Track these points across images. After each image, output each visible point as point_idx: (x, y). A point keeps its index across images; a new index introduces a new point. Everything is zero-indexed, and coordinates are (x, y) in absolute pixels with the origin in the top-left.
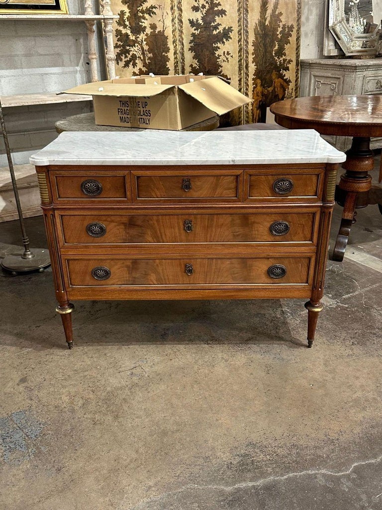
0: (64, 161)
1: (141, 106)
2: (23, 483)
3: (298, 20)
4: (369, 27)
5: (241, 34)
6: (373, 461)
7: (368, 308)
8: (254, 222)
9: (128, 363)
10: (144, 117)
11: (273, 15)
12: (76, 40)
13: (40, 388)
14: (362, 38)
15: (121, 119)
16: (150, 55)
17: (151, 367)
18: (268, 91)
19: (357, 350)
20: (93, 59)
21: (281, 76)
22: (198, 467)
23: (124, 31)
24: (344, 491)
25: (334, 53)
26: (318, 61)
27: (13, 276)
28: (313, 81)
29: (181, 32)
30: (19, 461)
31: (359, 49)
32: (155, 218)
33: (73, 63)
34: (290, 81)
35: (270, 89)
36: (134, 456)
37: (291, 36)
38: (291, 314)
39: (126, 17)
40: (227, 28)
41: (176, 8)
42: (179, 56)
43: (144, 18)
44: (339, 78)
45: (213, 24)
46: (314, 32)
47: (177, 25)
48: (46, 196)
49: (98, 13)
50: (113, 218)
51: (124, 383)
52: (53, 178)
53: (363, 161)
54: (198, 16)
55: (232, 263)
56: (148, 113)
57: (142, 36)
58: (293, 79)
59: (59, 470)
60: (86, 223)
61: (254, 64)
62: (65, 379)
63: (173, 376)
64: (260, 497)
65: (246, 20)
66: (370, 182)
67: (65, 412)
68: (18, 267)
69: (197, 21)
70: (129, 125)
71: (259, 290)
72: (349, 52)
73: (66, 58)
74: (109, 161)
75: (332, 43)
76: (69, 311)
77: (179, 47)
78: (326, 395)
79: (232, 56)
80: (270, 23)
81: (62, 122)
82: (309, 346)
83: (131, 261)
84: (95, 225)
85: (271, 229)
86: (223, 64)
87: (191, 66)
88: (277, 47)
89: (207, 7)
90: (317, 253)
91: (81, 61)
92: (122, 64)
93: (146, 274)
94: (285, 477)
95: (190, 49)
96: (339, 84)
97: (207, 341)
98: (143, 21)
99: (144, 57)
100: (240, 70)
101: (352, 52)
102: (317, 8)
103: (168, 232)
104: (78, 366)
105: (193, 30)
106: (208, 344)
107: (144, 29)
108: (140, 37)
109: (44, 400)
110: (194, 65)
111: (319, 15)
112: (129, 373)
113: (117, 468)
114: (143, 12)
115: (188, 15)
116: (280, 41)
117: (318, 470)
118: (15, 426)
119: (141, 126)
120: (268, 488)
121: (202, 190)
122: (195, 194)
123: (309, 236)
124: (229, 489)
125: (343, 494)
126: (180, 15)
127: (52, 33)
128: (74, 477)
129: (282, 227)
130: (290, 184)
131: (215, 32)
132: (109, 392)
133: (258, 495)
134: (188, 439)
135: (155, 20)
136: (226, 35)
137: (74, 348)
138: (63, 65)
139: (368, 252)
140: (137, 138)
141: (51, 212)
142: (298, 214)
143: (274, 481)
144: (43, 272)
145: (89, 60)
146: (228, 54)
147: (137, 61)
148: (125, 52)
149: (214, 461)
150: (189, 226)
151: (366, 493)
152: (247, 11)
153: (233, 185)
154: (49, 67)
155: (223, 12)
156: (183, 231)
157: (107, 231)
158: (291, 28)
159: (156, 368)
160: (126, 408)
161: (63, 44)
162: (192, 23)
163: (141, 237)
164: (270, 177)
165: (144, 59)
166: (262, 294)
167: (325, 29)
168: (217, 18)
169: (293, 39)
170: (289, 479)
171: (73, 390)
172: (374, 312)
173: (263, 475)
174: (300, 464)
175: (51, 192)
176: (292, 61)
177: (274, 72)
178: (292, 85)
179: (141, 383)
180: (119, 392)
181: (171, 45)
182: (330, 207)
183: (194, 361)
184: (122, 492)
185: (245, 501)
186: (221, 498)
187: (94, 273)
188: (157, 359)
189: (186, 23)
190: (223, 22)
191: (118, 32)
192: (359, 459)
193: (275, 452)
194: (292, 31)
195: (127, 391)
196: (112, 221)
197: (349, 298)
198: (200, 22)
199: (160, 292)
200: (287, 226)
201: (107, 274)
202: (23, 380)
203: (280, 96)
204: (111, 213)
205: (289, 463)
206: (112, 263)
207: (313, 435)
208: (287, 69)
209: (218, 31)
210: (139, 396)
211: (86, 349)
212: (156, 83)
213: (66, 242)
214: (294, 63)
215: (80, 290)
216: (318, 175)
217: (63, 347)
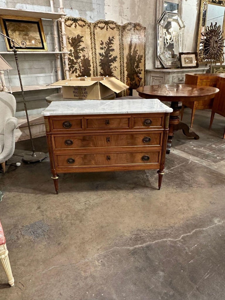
0: (56, 114)
1: (83, 90)
2: (44, 250)
3: (144, 53)
4: (174, 56)
5: (121, 59)
6: (189, 234)
7: (181, 173)
8: (136, 138)
9: (83, 199)
10: (84, 94)
11: (134, 51)
12: (51, 62)
13: (46, 211)
14: (171, 60)
15: (75, 95)
16: (83, 68)
17: (93, 200)
18: (133, 83)
19: (179, 190)
20: (59, 70)
21: (138, 77)
22: (118, 240)
23: (72, 58)
24: (179, 246)
25: (160, 66)
26: (153, 70)
27: (28, 164)
28: (151, 78)
29: (96, 58)
30: (41, 241)
31: (170, 65)
32: (94, 136)
33: (49, 72)
34: (142, 78)
35: (134, 82)
36: (91, 237)
37: (142, 59)
38: (151, 177)
39: (72, 52)
40: (115, 56)
41: (93, 48)
42: (95, 68)
43: (80, 53)
44: (163, 77)
45: (109, 55)
46: (151, 58)
47: (94, 55)
48: (48, 129)
49: (60, 51)
50: (76, 137)
51: (82, 208)
52: (51, 121)
53: (176, 112)
54: (103, 52)
55: (126, 155)
56: (86, 93)
57: (79, 60)
58: (143, 78)
59: (59, 244)
60: (65, 140)
61: (127, 71)
62: (57, 207)
63: (103, 204)
64: (144, 251)
65: (123, 53)
66: (179, 120)
67: (58, 220)
68: (31, 160)
69: (102, 53)
70: (78, 98)
71: (138, 166)
72: (166, 66)
73: (47, 70)
74: (75, 113)
75: (159, 63)
76: (57, 178)
77: (95, 65)
78: (167, 209)
79: (117, 68)
80: (133, 54)
81: (48, 97)
82: (159, 189)
83: (84, 155)
84: (69, 140)
85: (143, 140)
86: (114, 72)
87: (100, 72)
88: (136, 64)
89: (106, 47)
90: (162, 150)
91: (53, 71)
92: (71, 72)
93: (90, 161)
94: (154, 242)
95: (99, 66)
96: (163, 79)
97: (116, 189)
98: (80, 54)
99: (80, 69)
100: (121, 74)
101: (167, 66)
102: (152, 48)
103: (100, 142)
104: (62, 201)
105: (100, 57)
106: (116, 190)
107: (80, 57)
108: (79, 61)
109: (49, 216)
110: (102, 72)
111: (153, 51)
112: (84, 203)
113: (84, 242)
114: (79, 50)
115: (99, 51)
116: (137, 62)
117: (167, 238)
118: (38, 227)
119: (83, 98)
120: (147, 247)
121: (114, 124)
122: (111, 126)
123: (159, 143)
124: (131, 248)
125: (178, 248)
126: (95, 51)
127: (40, 59)
128: (66, 247)
129: (147, 140)
130: (151, 121)
131: (110, 58)
132: (76, 212)
133: (143, 250)
134: (112, 229)
135: (85, 53)
136: (115, 59)
137: (59, 194)
138: (45, 73)
139: (179, 149)
140: (84, 103)
141: (50, 136)
142: (154, 133)
143: (150, 244)
144: (41, 162)
145: (57, 70)
146: (116, 67)
147: (77, 71)
148: (73, 67)
149: (124, 237)
150: (108, 140)
151: (187, 247)
152: (123, 49)
153: (127, 122)
154: (39, 73)
155: (113, 50)
156: (106, 142)
157: (74, 142)
158: (142, 56)
159: (95, 201)
160: (84, 218)
161: (45, 64)
162: (100, 54)
163: (88, 145)
164: (142, 118)
165: (81, 70)
166: (139, 168)
167: (155, 56)
168: (111, 52)
169: (142, 61)
170: (156, 243)
171: (61, 211)
172: (184, 174)
173: (145, 242)
174: (160, 237)
175: (50, 127)
176: (142, 70)
177: (135, 75)
178: (143, 80)
179: (90, 207)
180: (81, 211)
181: (91, 64)
182: (167, 130)
183: (111, 197)
184: (87, 252)
185: (139, 253)
186: (128, 252)
187: (68, 161)
188: (95, 197)
189: (98, 54)
190: (113, 54)
191: (69, 59)
192: (183, 233)
193: (149, 232)
194: (142, 58)
195: (84, 211)
196: (76, 139)
197: (174, 169)
198: (104, 54)
199: (96, 168)
200: (149, 139)
201: (74, 161)
202: (39, 208)
203: (138, 85)
204: (75, 135)
205: (155, 237)
206: (76, 156)
207: (164, 225)
208: (140, 73)
209: (111, 58)
210: (90, 213)
211: (64, 194)
212: (89, 80)
213: (56, 148)
214: (143, 71)
215: (61, 168)
216: (162, 118)
217: (54, 194)
